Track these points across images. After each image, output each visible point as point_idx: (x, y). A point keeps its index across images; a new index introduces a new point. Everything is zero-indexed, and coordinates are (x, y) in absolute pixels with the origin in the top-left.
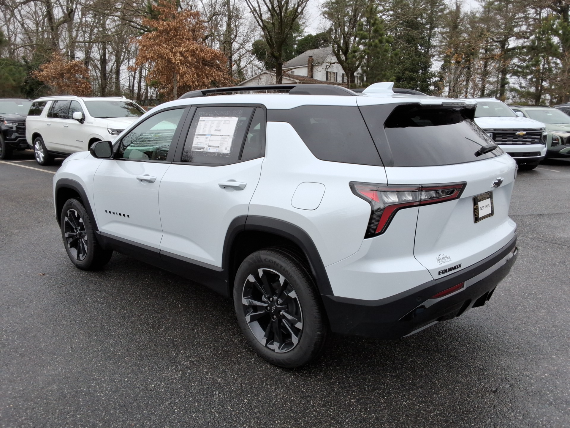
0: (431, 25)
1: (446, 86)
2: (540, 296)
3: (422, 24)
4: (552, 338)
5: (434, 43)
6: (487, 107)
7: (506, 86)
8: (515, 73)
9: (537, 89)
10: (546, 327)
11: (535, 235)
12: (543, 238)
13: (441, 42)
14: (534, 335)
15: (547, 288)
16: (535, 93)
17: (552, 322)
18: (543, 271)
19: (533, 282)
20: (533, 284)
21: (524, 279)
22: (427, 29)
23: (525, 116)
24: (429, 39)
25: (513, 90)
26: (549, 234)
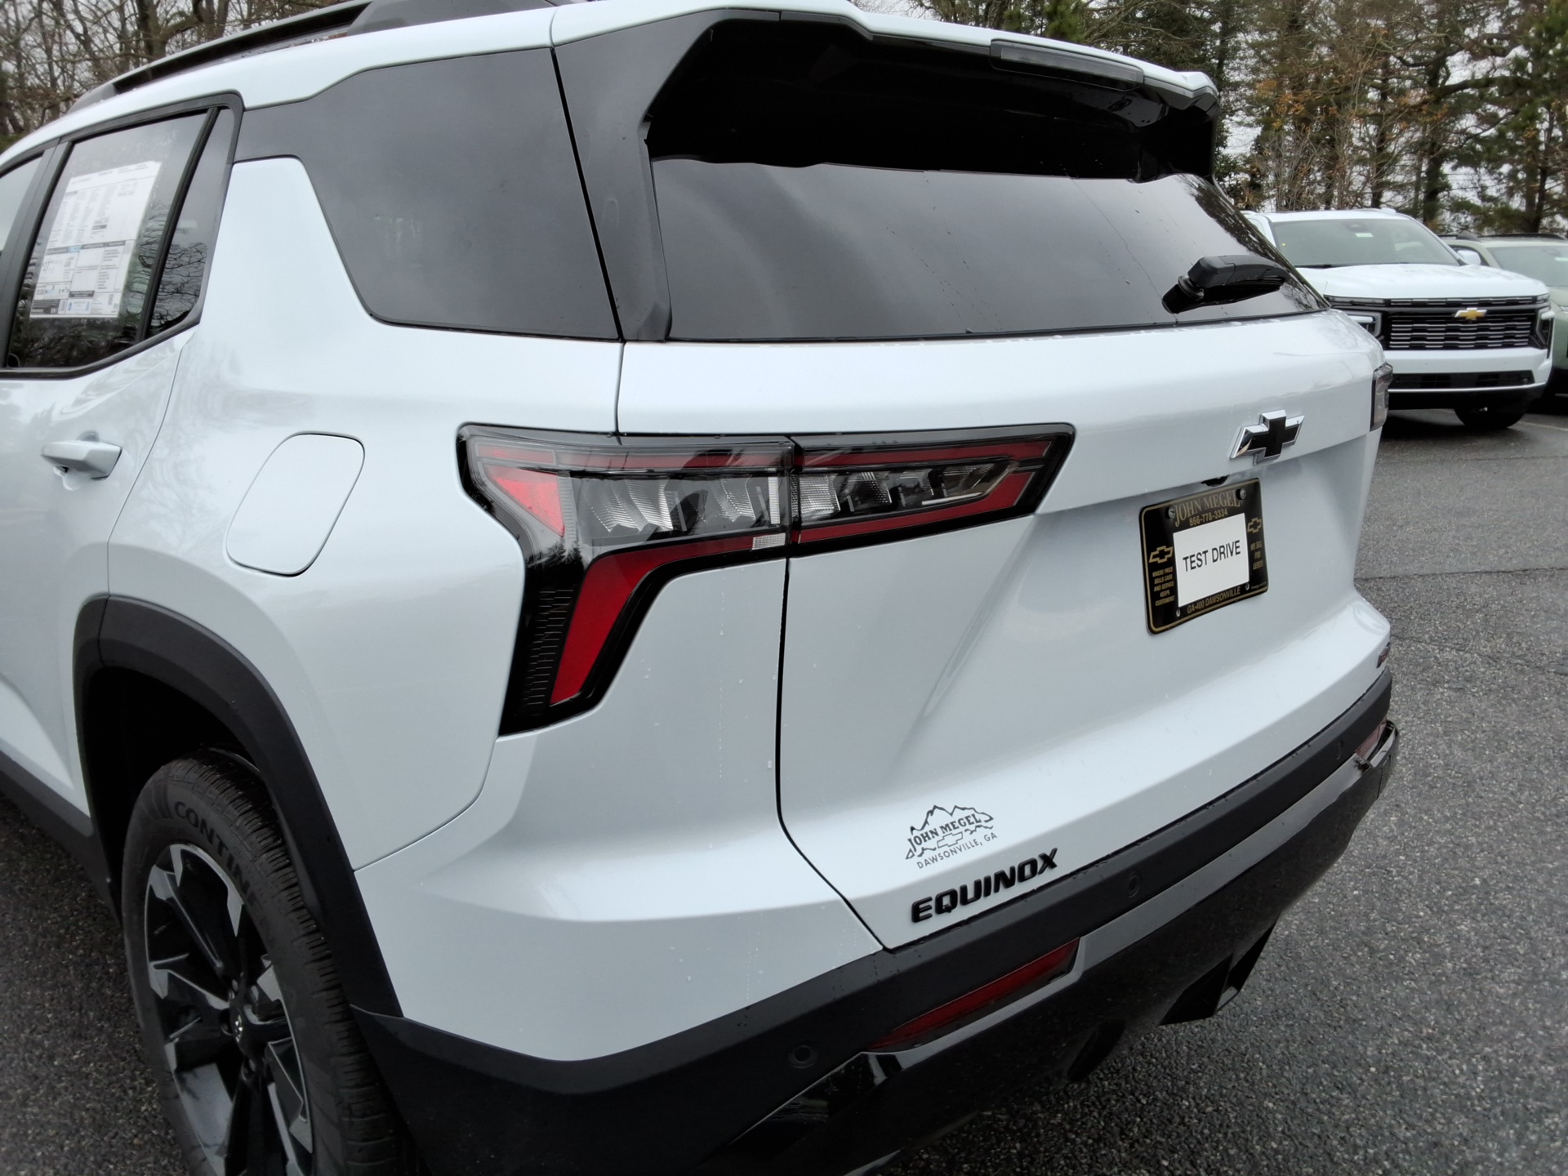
0: (1225, 24)
1: (1269, 197)
2: (1505, 899)
3: (1201, 20)
4: (1540, 1122)
5: (1235, 77)
6: (1369, 235)
7: (1440, 195)
8: (1467, 158)
9: (1530, 203)
10: (1516, 1058)
11: (1501, 643)
12: (1528, 657)
13: (1255, 70)
14: (1462, 1104)
15: (1533, 863)
16: (1524, 213)
17: (1545, 1028)
18: (1521, 788)
19: (1477, 835)
20: (1480, 844)
21: (1447, 819)
22: (1215, 35)
23: (1484, 262)
24: (1220, 65)
25: (1460, 206)
26: (1550, 641)
